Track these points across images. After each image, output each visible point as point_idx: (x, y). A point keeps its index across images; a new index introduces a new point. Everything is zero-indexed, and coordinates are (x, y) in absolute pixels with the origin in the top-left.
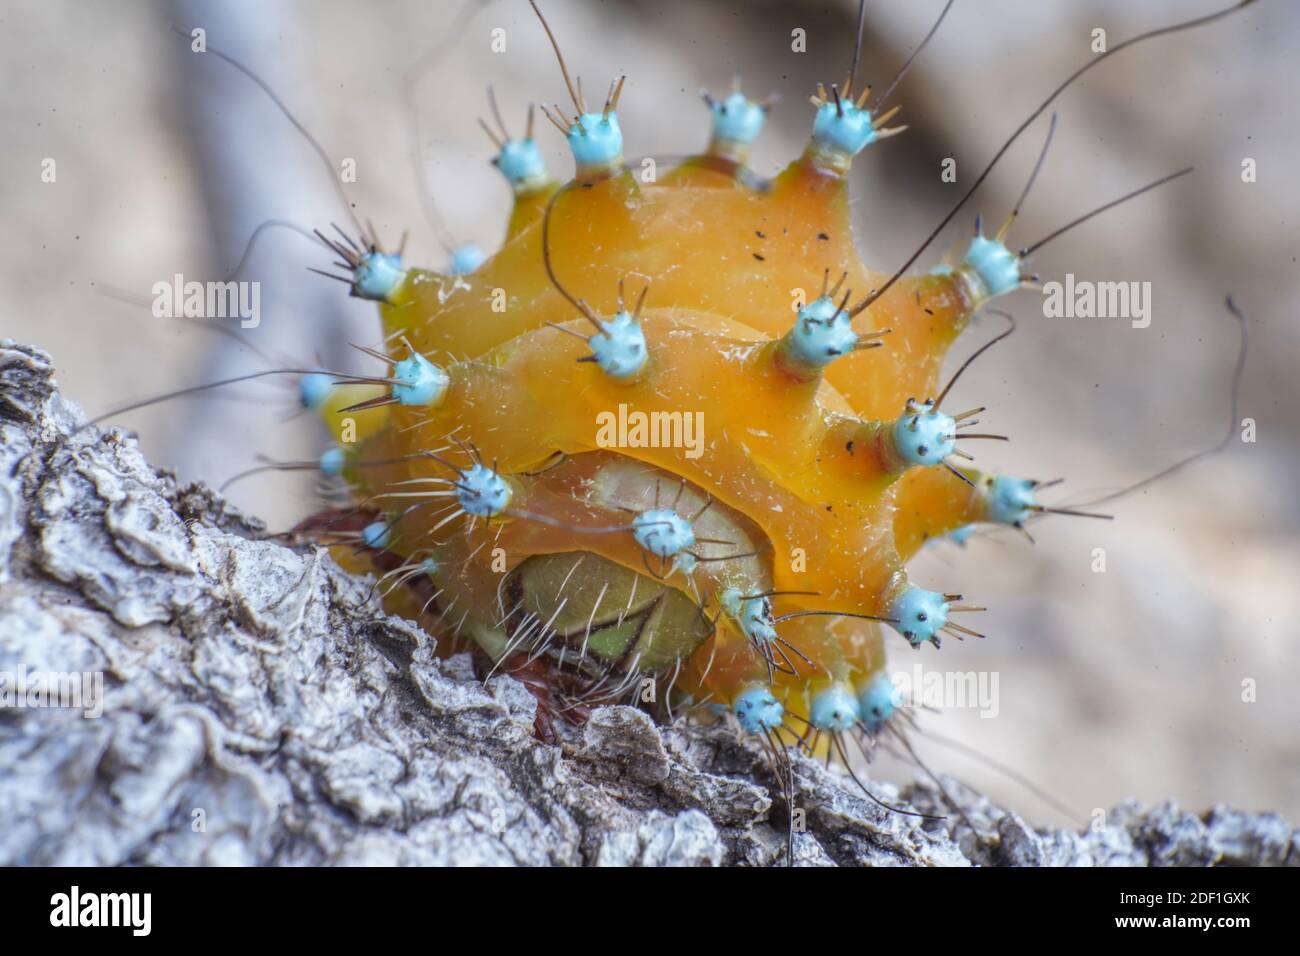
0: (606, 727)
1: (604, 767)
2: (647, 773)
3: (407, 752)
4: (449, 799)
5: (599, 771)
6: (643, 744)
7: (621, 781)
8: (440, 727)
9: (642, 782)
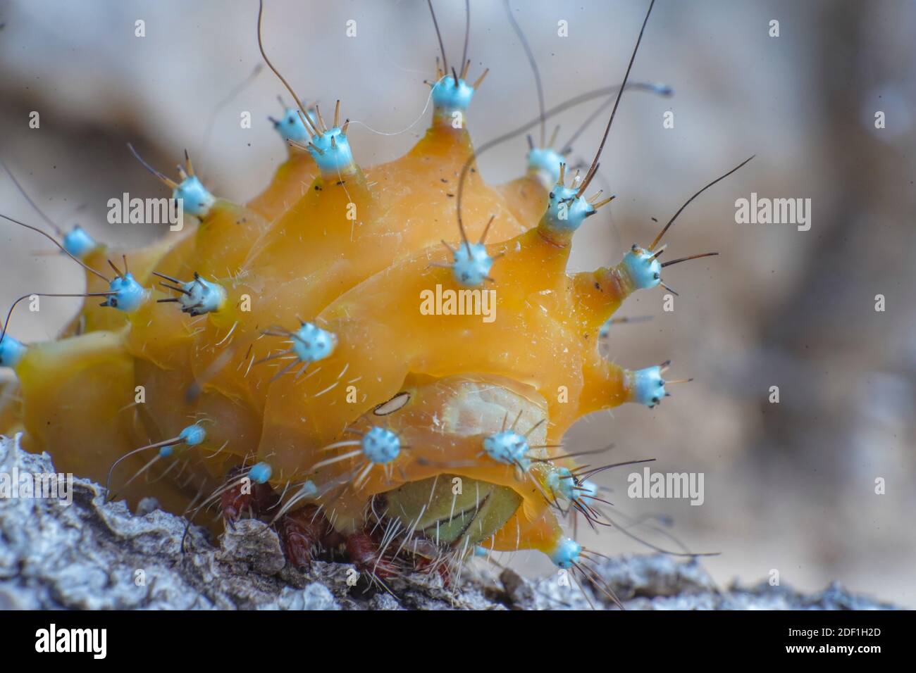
0: (238, 535)
1: (237, 566)
2: (269, 566)
3: (107, 567)
4: (144, 595)
5: (234, 569)
6: (265, 545)
7: (249, 575)
8: (124, 549)
9: (266, 573)
